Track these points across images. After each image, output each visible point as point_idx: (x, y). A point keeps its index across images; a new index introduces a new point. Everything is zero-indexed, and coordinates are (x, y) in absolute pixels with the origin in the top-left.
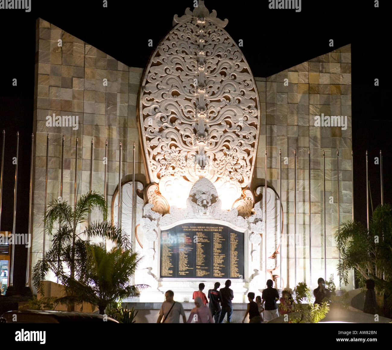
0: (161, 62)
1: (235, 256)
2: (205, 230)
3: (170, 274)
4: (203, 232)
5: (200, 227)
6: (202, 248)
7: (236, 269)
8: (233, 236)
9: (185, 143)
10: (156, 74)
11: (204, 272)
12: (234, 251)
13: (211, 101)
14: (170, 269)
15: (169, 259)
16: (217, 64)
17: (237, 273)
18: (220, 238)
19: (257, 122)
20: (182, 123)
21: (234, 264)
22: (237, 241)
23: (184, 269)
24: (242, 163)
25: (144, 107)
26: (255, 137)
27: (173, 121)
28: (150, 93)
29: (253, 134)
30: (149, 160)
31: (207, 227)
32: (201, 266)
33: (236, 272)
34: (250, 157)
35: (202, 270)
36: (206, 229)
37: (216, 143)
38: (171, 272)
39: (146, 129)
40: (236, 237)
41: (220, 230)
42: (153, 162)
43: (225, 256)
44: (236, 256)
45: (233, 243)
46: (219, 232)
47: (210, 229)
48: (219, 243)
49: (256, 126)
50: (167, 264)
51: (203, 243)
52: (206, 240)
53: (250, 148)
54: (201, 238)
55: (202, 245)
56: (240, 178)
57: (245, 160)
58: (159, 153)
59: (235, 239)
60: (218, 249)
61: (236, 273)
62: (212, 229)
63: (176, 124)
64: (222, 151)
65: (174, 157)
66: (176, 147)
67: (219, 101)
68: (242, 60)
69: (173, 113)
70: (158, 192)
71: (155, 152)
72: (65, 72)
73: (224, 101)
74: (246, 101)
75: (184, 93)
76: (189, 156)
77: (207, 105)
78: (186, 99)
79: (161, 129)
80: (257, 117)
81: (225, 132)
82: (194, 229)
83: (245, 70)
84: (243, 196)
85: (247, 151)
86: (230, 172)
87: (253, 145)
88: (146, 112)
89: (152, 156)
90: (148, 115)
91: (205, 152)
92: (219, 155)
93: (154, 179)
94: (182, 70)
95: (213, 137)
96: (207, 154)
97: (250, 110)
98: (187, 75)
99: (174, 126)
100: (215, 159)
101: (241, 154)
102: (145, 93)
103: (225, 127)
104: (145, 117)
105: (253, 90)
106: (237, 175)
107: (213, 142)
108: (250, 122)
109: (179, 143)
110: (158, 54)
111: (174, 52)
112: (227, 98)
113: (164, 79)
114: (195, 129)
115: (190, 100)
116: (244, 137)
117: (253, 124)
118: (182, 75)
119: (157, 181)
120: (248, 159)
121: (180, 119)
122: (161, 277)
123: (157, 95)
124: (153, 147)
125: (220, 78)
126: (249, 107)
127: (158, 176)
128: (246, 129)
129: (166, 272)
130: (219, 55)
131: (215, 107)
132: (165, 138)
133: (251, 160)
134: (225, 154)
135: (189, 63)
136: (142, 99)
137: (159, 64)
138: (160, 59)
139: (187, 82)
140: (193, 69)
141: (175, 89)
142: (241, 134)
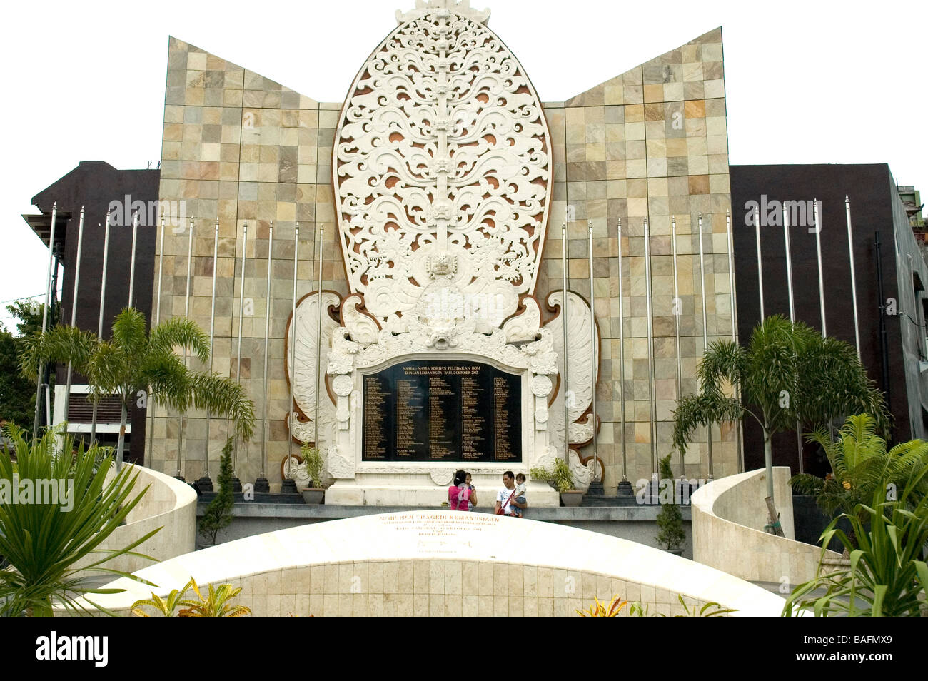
0: (372, 86)
1: (503, 420)
2: (446, 373)
3: (381, 454)
4: (442, 377)
5: (437, 368)
6: (440, 405)
7: (507, 445)
8: (499, 382)
9: (411, 218)
10: (362, 107)
11: (445, 449)
12: (502, 410)
13: (461, 145)
14: (380, 445)
15: (379, 427)
16: (471, 83)
17: (508, 451)
18: (474, 387)
19: (547, 175)
20: (407, 186)
21: (502, 434)
22: (507, 391)
23: (408, 444)
24: (518, 248)
25: (340, 163)
26: (542, 202)
27: (392, 181)
28: (351, 140)
29: (540, 197)
30: (348, 250)
31: (449, 368)
32: (439, 439)
33: (506, 449)
34: (534, 237)
35: (442, 446)
36: (447, 370)
37: (470, 217)
38: (383, 450)
39: (342, 199)
40: (504, 384)
41: (474, 373)
42: (354, 254)
43: (484, 421)
44: (505, 419)
45: (500, 395)
46: (473, 377)
47: (456, 370)
48: (472, 396)
49: (544, 183)
50: (377, 437)
51: (441, 397)
52: (448, 392)
53: (533, 222)
54: (437, 387)
55: (440, 400)
56: (514, 275)
57: (525, 244)
58: (364, 240)
59: (504, 388)
60: (470, 407)
61: (505, 452)
62: (459, 371)
63: (397, 188)
64: (480, 229)
65: (392, 245)
66: (396, 227)
67: (476, 143)
68: (517, 73)
69: (390, 169)
70: (362, 308)
71: (357, 238)
72: (210, 117)
73: (484, 144)
74: (525, 141)
75: (411, 135)
76: (420, 241)
77: (452, 152)
78: (415, 144)
79: (370, 199)
80: (545, 168)
81: (487, 195)
82: (425, 371)
83: (523, 89)
84: (521, 309)
85: (528, 228)
86: (497, 267)
87: (539, 216)
88: (342, 171)
89: (352, 245)
90: (347, 176)
91: (449, 234)
92: (476, 238)
93: (355, 284)
94: (408, 97)
95: (465, 207)
96: (452, 238)
97: (533, 156)
98: (417, 105)
99: (392, 191)
100: (468, 246)
101: (517, 233)
102: (342, 140)
103: (486, 186)
104: (341, 179)
105: (538, 121)
106: (509, 272)
107: (464, 215)
108: (532, 176)
109: (402, 220)
110: (366, 75)
111: (394, 69)
112: (490, 137)
113: (375, 115)
114: (430, 196)
115: (422, 146)
116: (523, 203)
117: (538, 180)
118: (408, 105)
119: (361, 288)
120: (529, 241)
121: (405, 178)
122: (363, 460)
123: (362, 142)
124: (357, 229)
125: (477, 104)
126: (531, 151)
127: (364, 279)
128: (526, 190)
129: (374, 450)
130: (474, 68)
131: (469, 154)
132: (377, 213)
133: (535, 244)
134: (487, 235)
135: (421, 84)
136: (339, 150)
137: (367, 90)
138: (369, 82)
139: (417, 116)
140: (427, 93)
141: (394, 129)
142: (517, 198)
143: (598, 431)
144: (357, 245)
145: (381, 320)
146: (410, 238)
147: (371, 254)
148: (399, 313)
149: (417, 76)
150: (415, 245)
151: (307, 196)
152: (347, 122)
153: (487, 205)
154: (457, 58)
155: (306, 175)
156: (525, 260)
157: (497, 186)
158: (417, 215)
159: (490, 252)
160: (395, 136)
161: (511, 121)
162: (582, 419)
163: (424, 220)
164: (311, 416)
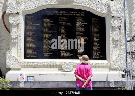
1: (97, 39)
2: (68, 14)
3: (34, 55)
4: (66, 16)
5: (63, 12)
6: (65, 31)
7: (99, 51)
8: (94, 20)
11: (68, 53)
12: (96, 34)
14: (34, 51)
15: (33, 41)
17: (100, 54)
18: (82, 22)
21: (97, 46)
22: (98, 24)
23: (48, 50)
31: (70, 12)
33: (99, 53)
36: (69, 13)
38: (36, 53)
40: (97, 21)
41: (82, 15)
43: (87, 39)
44: (98, 39)
45: (95, 27)
46: (82, 17)
47: (73, 14)
48: (81, 27)
50: (31, 46)
51: (66, 27)
52: (69, 24)
54: (64, 21)
55: (65, 28)
59: (97, 23)
60: (80, 32)
61: (98, 55)
62: (75, 14)
82: (57, 13)
129: (30, 53)
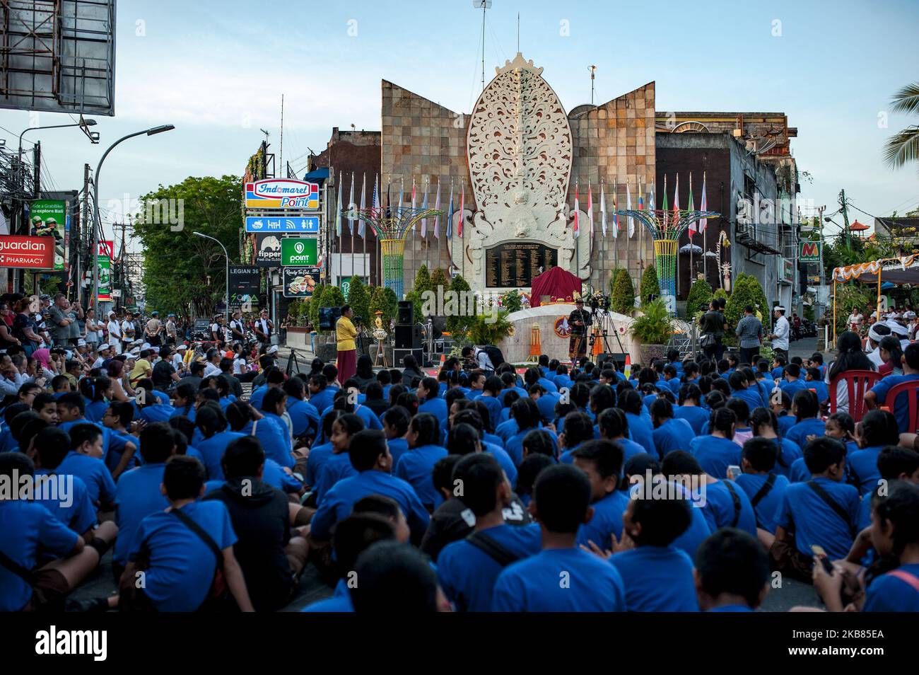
0: (485, 108)
2: (523, 248)
3: (494, 285)
4: (521, 249)
5: (519, 246)
6: (521, 263)
8: (547, 252)
9: (506, 175)
10: (480, 118)
12: (549, 264)
13: (529, 139)
14: (494, 281)
15: (494, 272)
16: (534, 107)
18: (536, 254)
19: (570, 154)
20: (504, 159)
22: (551, 256)
23: (507, 280)
24: (556, 189)
25: (471, 147)
26: (567, 167)
27: (496, 157)
28: (475, 135)
29: (566, 165)
30: (476, 190)
31: (525, 246)
32: (521, 278)
34: (564, 185)
35: (522, 281)
37: (534, 174)
38: (495, 283)
39: (472, 165)
40: (550, 253)
41: (536, 248)
42: (479, 192)
45: (548, 258)
46: (536, 250)
48: (536, 258)
49: (568, 158)
50: (492, 276)
51: (521, 259)
52: (524, 257)
53: (563, 177)
54: (520, 254)
56: (554, 202)
57: (559, 188)
58: (484, 185)
60: (535, 263)
62: (529, 247)
63: (498, 160)
64: (539, 180)
65: (497, 188)
66: (499, 179)
67: (536, 138)
68: (556, 102)
69: (495, 150)
70: (483, 218)
71: (480, 184)
72: (405, 122)
73: (540, 138)
74: (559, 137)
75: (505, 133)
76: (510, 186)
77: (525, 142)
78: (507, 138)
79: (486, 165)
80: (569, 151)
81: (541, 164)
82: (514, 247)
83: (559, 111)
84: (557, 218)
85: (561, 180)
86: (546, 199)
87: (565, 175)
88: (472, 151)
89: (478, 187)
90: (474, 154)
91: (524, 183)
92: (536, 184)
93: (480, 207)
94: (503, 114)
95: (531, 169)
96: (526, 184)
97: (563, 145)
98: (507, 118)
99: (496, 161)
100: (532, 188)
101: (555, 183)
102: (471, 135)
103: (541, 159)
104: (471, 155)
105: (566, 127)
106: (552, 201)
107: (531, 173)
108: (563, 155)
109: (501, 176)
110: (482, 102)
111: (496, 99)
112: (542, 135)
113: (487, 122)
114: (514, 164)
115: (510, 139)
116: (558, 168)
117: (565, 157)
118: (503, 118)
119: (483, 208)
120: (561, 186)
121: (502, 155)
122: (487, 287)
123: (481, 137)
124: (479, 180)
125: (536, 118)
126: (562, 142)
127: (484, 204)
128: (560, 161)
129: (491, 283)
130: (535, 99)
131: (533, 143)
132: (489, 172)
133: (564, 188)
134: (541, 183)
135: (509, 107)
136: (470, 141)
137: (483, 110)
138: (484, 106)
139: (507, 124)
140: (512, 112)
141: (497, 130)
142: (555, 165)
143: (591, 274)
144: (480, 188)
145: (492, 223)
146: (505, 184)
147: (487, 192)
148: (501, 220)
149: (507, 103)
150: (508, 188)
151: (455, 162)
152: (473, 126)
153: (541, 169)
154: (527, 93)
155: (454, 152)
156: (559, 195)
157: (546, 160)
158: (508, 173)
159: (542, 191)
160: (497, 134)
161: (552, 126)
162: (585, 268)
163: (512, 176)
164: (460, 267)
